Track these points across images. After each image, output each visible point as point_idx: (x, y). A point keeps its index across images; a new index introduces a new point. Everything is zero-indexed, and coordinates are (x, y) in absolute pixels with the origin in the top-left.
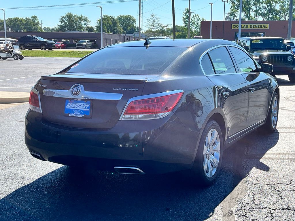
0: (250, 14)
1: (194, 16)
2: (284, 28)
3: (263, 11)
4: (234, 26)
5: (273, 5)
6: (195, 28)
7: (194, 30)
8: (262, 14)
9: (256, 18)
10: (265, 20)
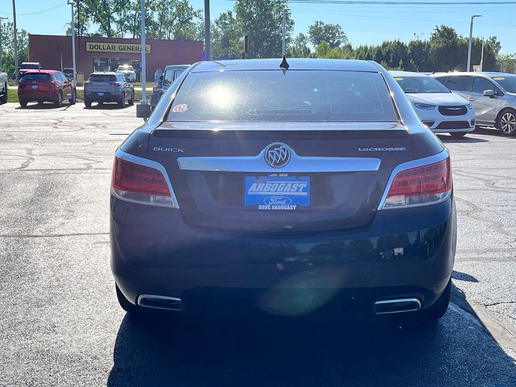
0: (109, 26)
1: (7, 25)
2: (175, 53)
3: (132, 22)
4: (90, 45)
5: (148, 12)
6: (10, 47)
7: (7, 50)
8: (130, 27)
9: (121, 33)
10: (136, 37)
